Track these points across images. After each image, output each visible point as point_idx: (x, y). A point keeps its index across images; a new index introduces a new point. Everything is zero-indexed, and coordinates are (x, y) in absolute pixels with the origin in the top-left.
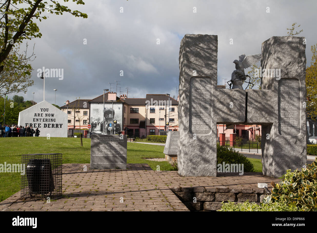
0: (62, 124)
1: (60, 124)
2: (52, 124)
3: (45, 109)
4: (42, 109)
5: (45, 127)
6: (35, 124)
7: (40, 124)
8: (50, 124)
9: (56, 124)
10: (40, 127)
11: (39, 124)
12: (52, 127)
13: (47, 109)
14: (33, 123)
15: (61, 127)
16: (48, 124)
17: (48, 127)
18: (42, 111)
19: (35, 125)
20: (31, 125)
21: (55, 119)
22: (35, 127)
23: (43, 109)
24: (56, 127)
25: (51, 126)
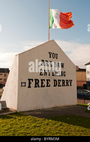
0: (72, 80)
1: (70, 80)
2: (62, 80)
3: (53, 54)
4: (50, 54)
5: (55, 86)
6: (42, 80)
7: (49, 80)
8: (60, 80)
9: (67, 80)
10: (50, 86)
11: (47, 80)
12: (63, 86)
13: (56, 54)
14: (40, 78)
15: (71, 85)
16: (59, 80)
17: (59, 86)
18: (50, 57)
19: (42, 83)
20: (37, 82)
21: (65, 72)
22: (43, 85)
23: (52, 54)
24: (67, 86)
25: (61, 83)
